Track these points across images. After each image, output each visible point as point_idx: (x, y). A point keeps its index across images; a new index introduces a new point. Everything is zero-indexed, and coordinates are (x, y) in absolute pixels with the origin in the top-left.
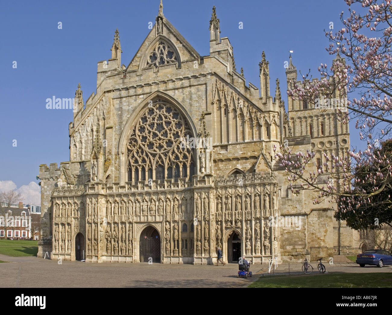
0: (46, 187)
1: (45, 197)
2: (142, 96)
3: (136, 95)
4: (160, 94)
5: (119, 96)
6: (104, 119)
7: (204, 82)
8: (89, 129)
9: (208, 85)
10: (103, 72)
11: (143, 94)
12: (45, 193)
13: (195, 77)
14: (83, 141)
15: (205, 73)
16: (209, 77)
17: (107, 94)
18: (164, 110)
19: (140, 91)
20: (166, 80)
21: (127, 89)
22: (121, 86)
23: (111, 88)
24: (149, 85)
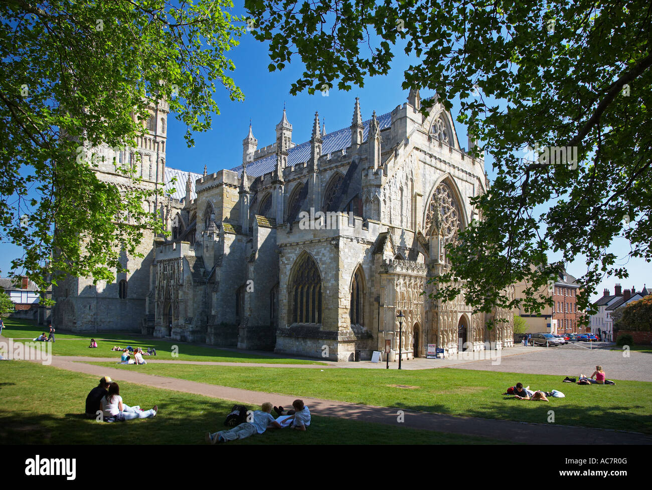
0: (346, 250)
1: (346, 266)
2: (438, 171)
3: (435, 168)
4: (450, 177)
5: (424, 161)
6: (412, 180)
7: (472, 183)
8: (398, 186)
9: (475, 186)
10: (412, 120)
11: (440, 170)
12: (346, 261)
13: (470, 174)
14: (392, 200)
15: (475, 175)
16: (475, 178)
17: (415, 150)
18: (446, 193)
19: (439, 165)
20: (456, 165)
21: (431, 156)
22: (427, 151)
23: (420, 147)
24: (445, 162)
